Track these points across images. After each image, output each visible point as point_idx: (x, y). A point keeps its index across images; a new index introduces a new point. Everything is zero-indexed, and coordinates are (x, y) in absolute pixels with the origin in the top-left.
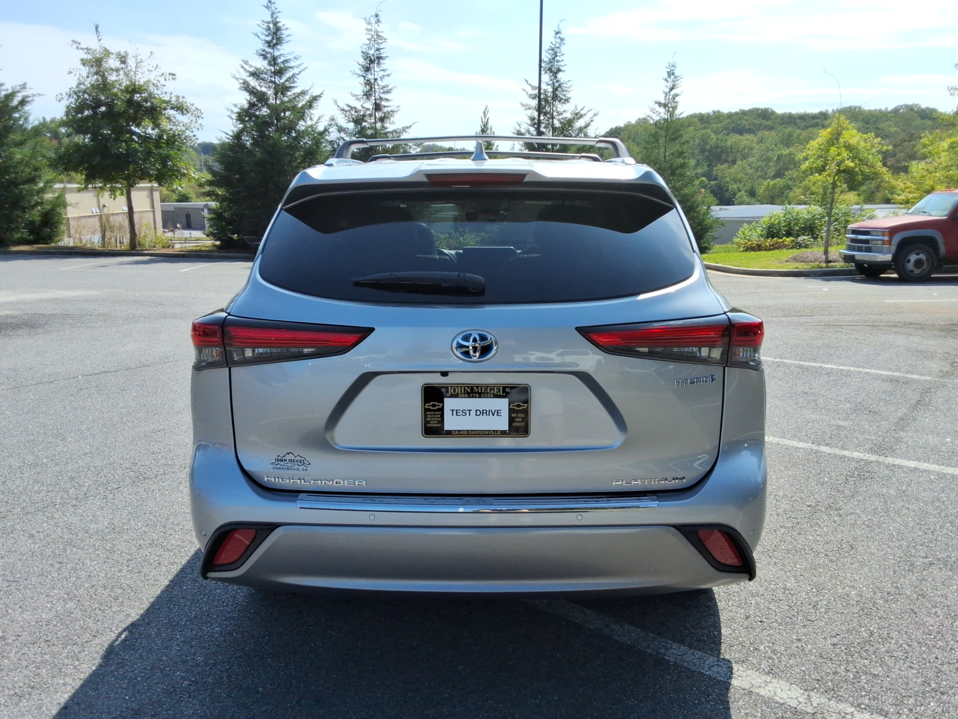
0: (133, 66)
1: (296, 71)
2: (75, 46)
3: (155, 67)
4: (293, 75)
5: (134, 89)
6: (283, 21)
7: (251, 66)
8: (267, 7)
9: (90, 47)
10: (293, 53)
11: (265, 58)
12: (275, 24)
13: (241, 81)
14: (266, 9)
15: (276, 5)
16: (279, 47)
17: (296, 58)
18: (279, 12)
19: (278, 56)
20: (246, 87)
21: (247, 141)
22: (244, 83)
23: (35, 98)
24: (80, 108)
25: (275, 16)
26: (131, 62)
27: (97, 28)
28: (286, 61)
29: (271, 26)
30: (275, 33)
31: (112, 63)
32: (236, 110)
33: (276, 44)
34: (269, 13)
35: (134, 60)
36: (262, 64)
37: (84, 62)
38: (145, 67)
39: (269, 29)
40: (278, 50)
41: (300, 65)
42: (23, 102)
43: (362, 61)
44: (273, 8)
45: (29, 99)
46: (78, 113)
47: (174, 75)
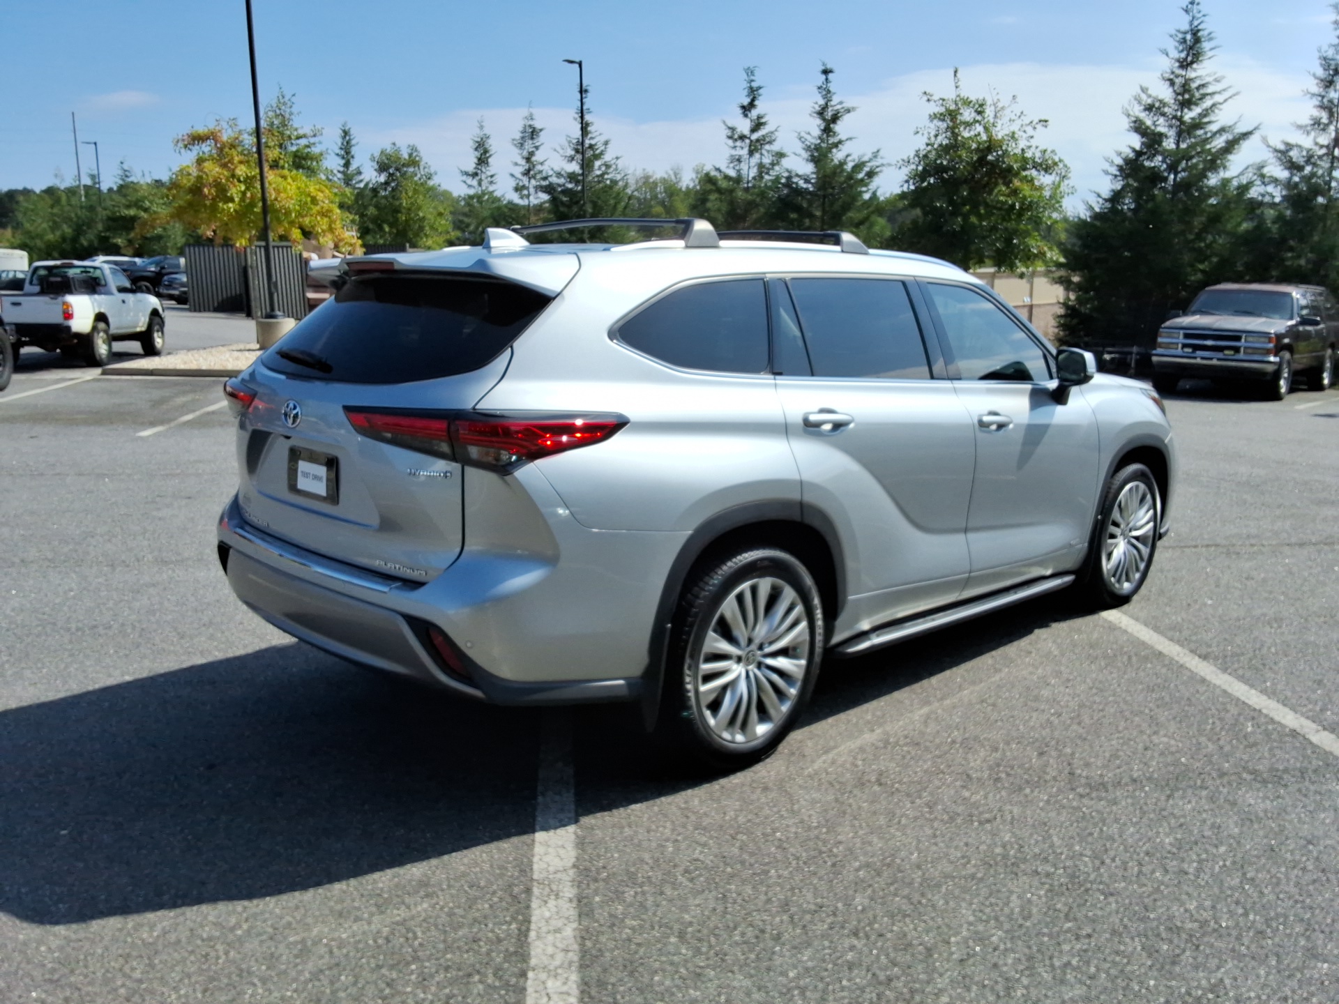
0: (992, 115)
1: (1218, 98)
2: (925, 98)
3: (1018, 114)
4: (1214, 105)
5: (991, 146)
6: (1207, 28)
7: (1150, 96)
8: (1187, 11)
9: (946, 98)
10: (1215, 74)
11: (1172, 83)
12: (1195, 33)
13: (1134, 119)
14: (1184, 13)
15: (1200, 7)
16: (1195, 66)
17: (1217, 80)
18: (1204, 16)
19: (1191, 80)
20: (1139, 127)
21: (1128, 204)
22: (1135, 122)
23: (884, 168)
24: (923, 176)
25: (1196, 23)
26: (989, 112)
27: (956, 72)
28: (1203, 86)
29: (1189, 37)
30: (1191, 48)
31: (967, 115)
32: (1119, 161)
33: (1192, 62)
34: (1188, 18)
35: (993, 108)
36: (1166, 94)
37: (933, 117)
38: (1007, 114)
39: (1184, 41)
40: (1195, 70)
41: (1224, 90)
42: (871, 174)
43: (1320, 72)
44: (1195, 11)
45: (878, 170)
46: (923, 181)
47: (1046, 121)
